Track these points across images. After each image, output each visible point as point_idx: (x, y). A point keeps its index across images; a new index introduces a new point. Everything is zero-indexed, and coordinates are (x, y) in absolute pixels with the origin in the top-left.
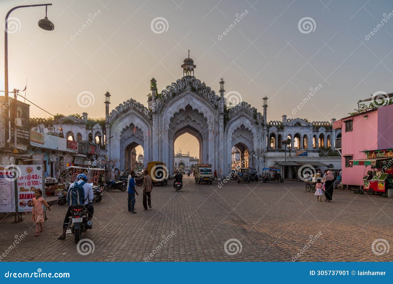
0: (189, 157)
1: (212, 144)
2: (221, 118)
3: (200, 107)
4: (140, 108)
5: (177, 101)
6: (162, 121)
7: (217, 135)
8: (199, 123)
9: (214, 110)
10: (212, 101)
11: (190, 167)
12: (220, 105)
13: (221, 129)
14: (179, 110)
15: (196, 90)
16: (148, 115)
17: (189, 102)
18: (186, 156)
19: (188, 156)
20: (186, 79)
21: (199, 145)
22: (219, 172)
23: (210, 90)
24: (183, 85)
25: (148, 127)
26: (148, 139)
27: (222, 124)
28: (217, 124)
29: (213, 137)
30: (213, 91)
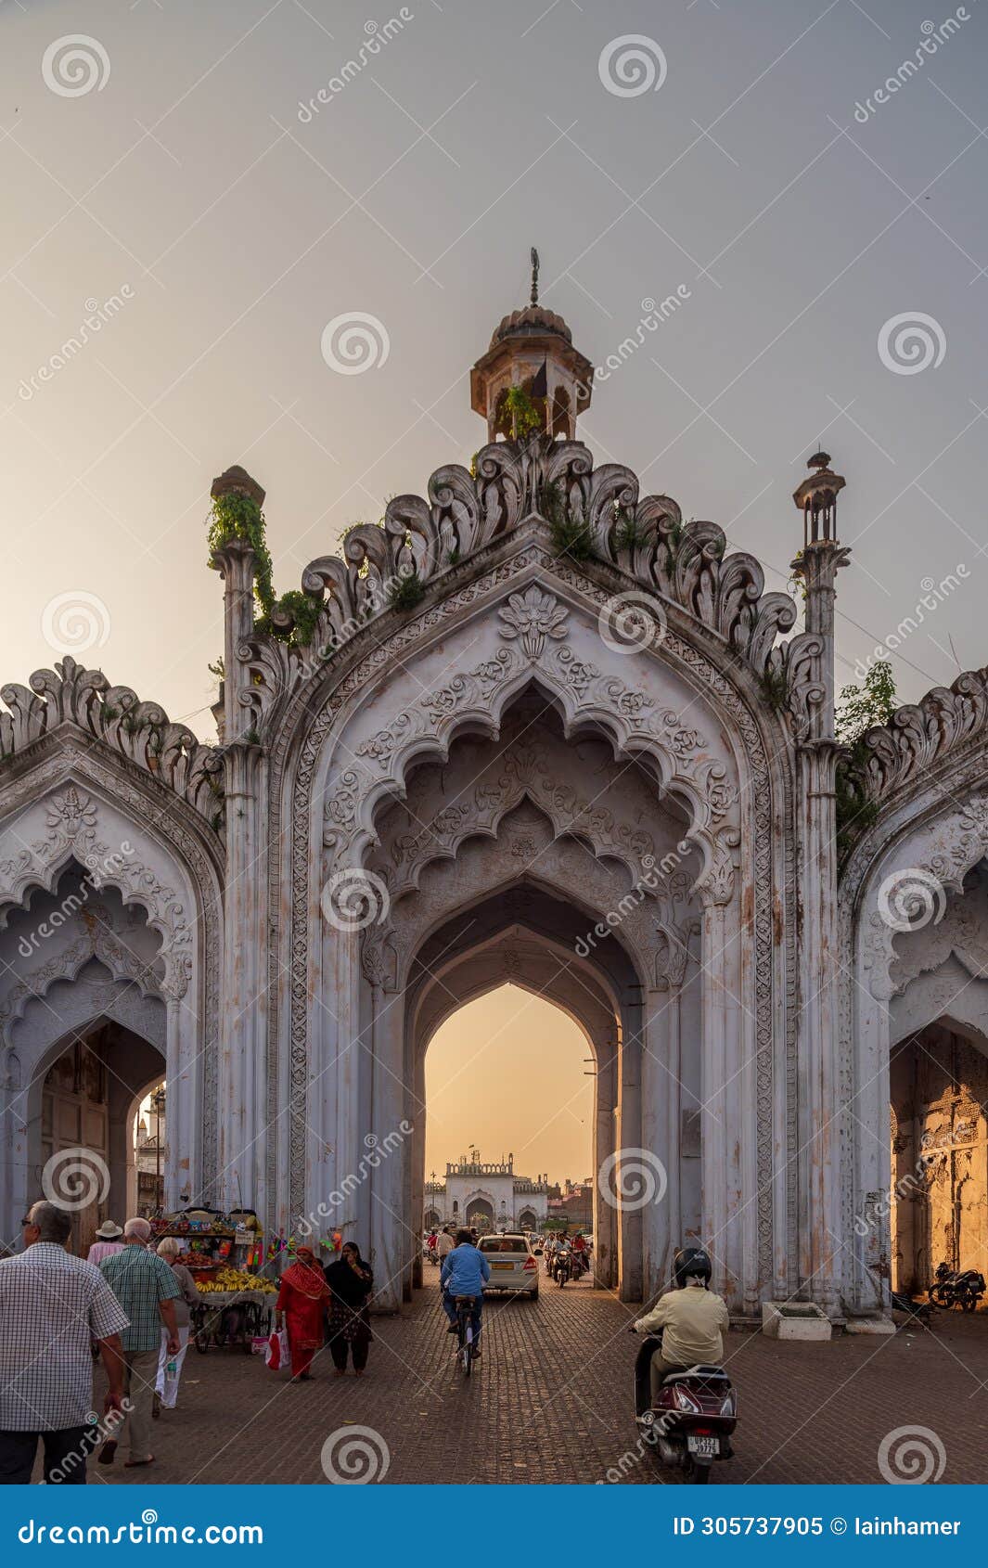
0: (510, 1175)
1: (732, 1015)
2: (815, 789)
3: (632, 702)
4: (132, 731)
5: (431, 652)
6: (301, 821)
7: (779, 934)
8: (615, 851)
9: (754, 717)
10: (732, 648)
11: (518, 1217)
12: (808, 674)
13: (817, 885)
14: (449, 728)
15: (595, 558)
16: (201, 793)
17: (533, 657)
18: (498, 1171)
19: (507, 1171)
20: (508, 466)
21: (592, 1067)
22: (803, 1265)
23: (720, 549)
24: (483, 517)
25: (195, 888)
26: (200, 982)
27: (819, 836)
28: (779, 841)
29: (741, 953)
30: (741, 558)
